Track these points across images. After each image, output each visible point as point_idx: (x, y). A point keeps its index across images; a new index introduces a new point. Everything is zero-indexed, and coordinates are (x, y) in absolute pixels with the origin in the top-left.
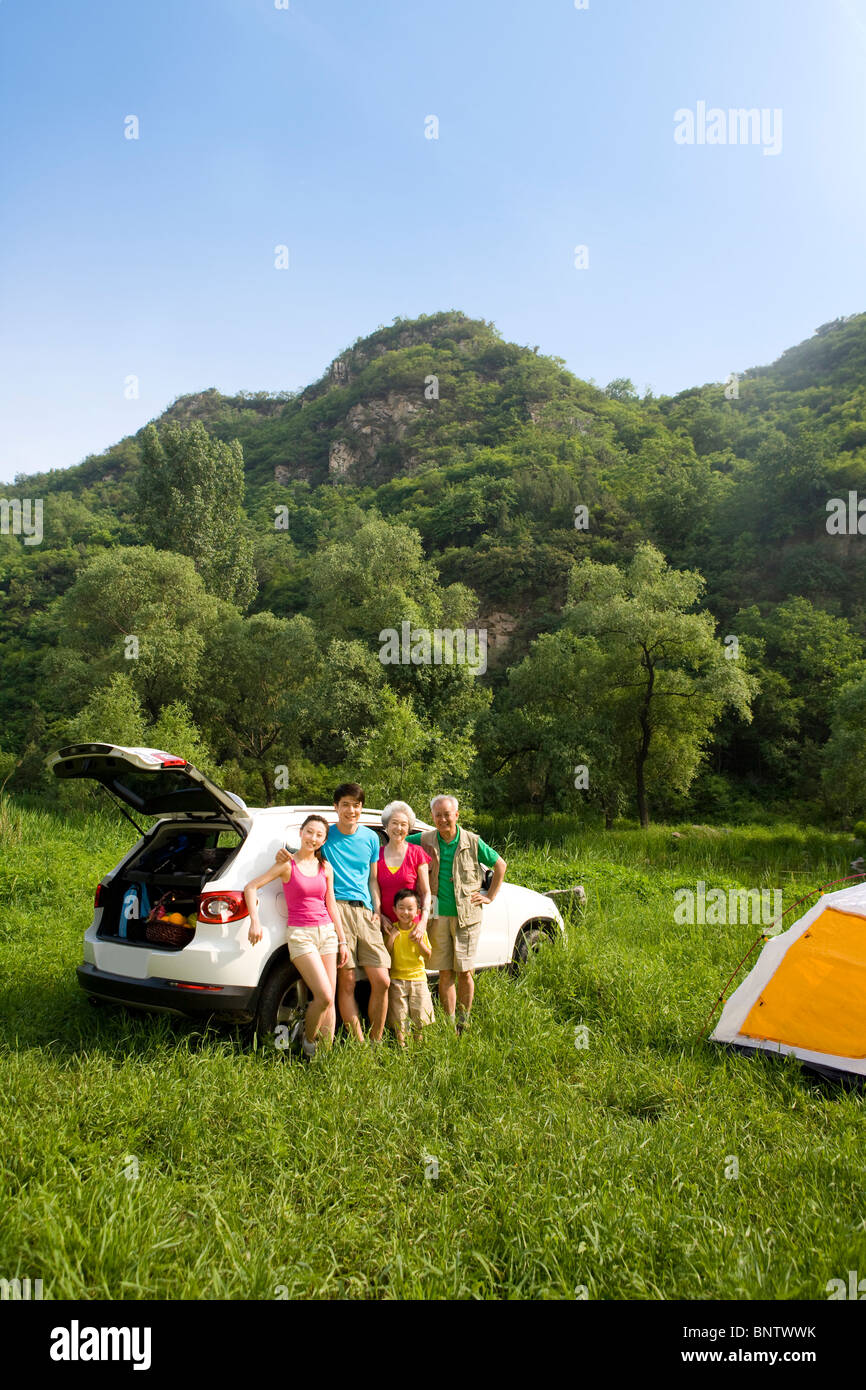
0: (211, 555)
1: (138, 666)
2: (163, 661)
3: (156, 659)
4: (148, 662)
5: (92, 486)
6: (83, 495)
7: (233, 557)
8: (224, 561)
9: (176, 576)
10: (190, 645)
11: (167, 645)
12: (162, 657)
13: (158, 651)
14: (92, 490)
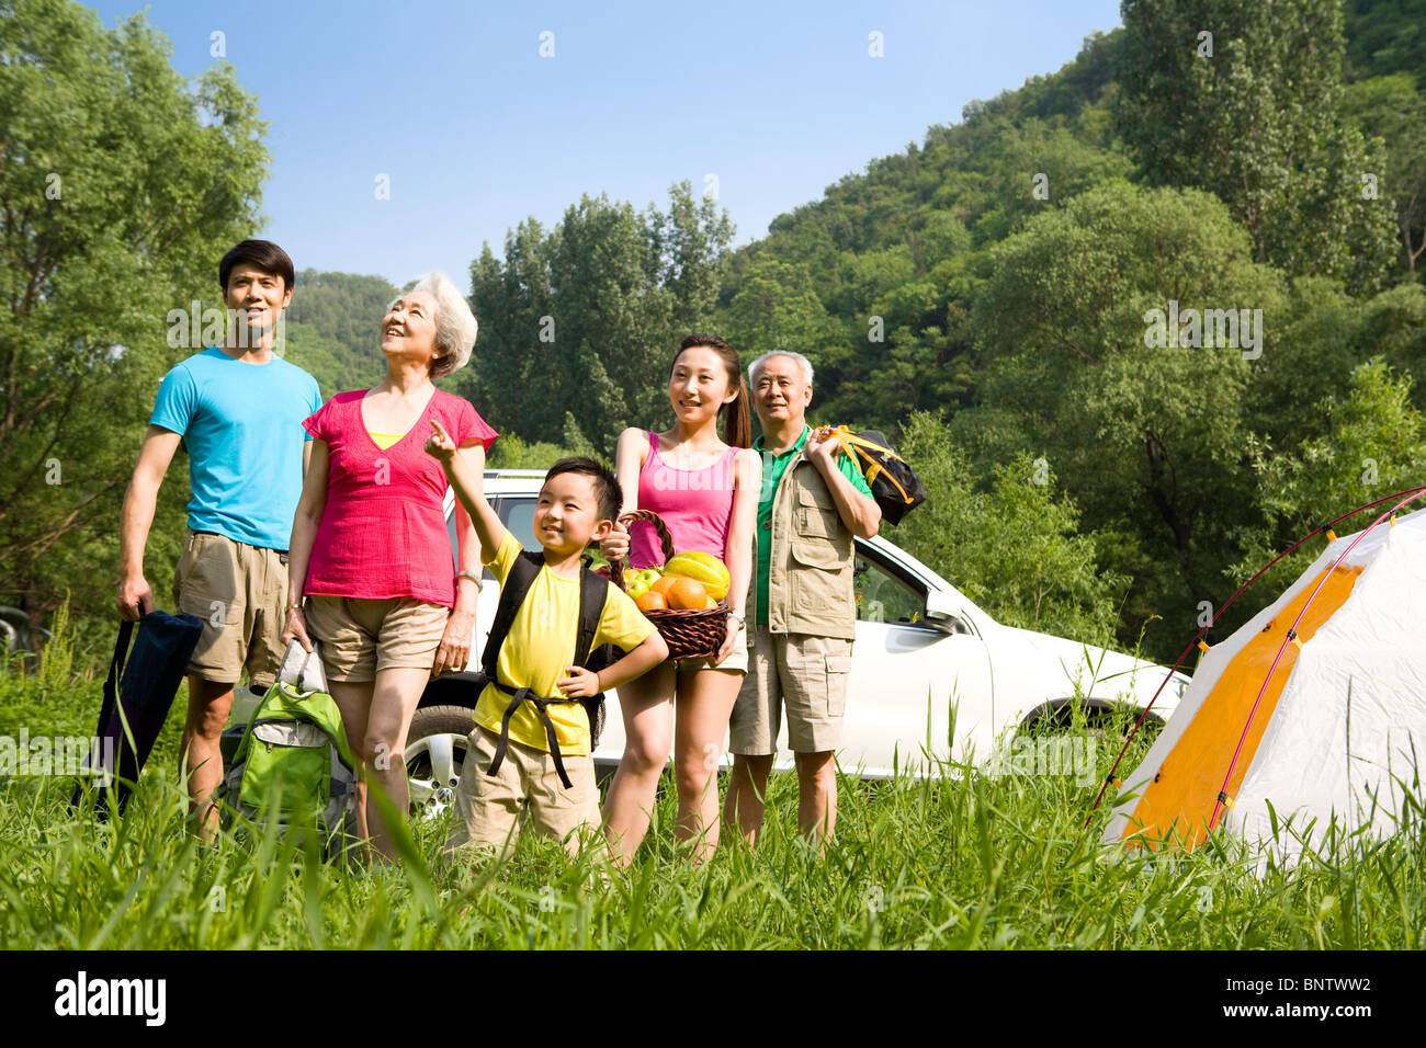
0: (1281, 183)
1: (1112, 425)
2: (1161, 411)
3: (1148, 404)
4: (1130, 414)
5: (1100, 95)
6: (1083, 117)
7: (1333, 179)
8: (1314, 191)
9: (1182, 234)
10: (1215, 372)
11: (1166, 376)
12: (1159, 401)
13: (1149, 389)
14: (1101, 102)
